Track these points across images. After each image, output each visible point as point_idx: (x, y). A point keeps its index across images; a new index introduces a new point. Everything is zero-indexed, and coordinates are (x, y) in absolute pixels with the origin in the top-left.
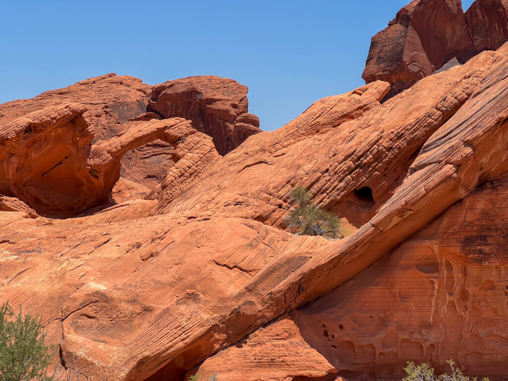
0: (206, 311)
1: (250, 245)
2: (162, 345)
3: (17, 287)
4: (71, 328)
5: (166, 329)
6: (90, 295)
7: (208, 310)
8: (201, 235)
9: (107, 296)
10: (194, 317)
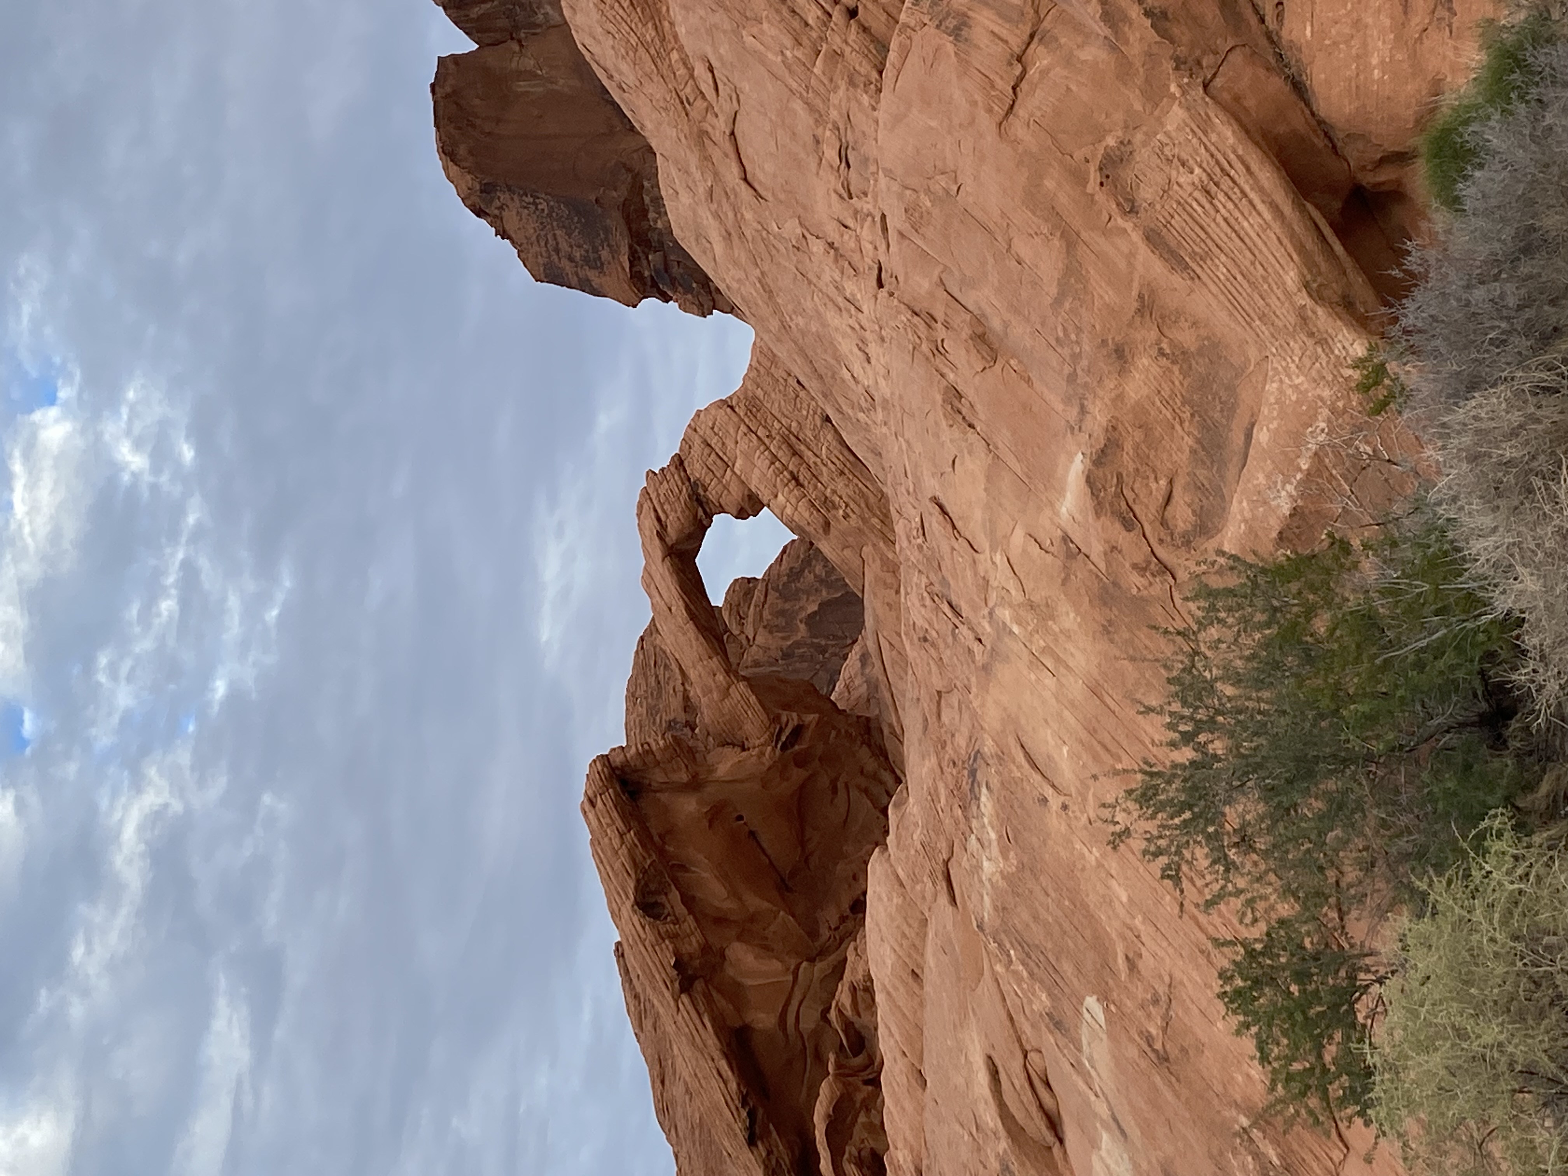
0: (1159, 120)
1: (956, 33)
2: (1264, 231)
3: (1073, 755)
4: (1203, 548)
5: (1213, 229)
6: (1099, 503)
7: (1156, 113)
8: (922, 196)
9: (1102, 446)
10: (1176, 151)
